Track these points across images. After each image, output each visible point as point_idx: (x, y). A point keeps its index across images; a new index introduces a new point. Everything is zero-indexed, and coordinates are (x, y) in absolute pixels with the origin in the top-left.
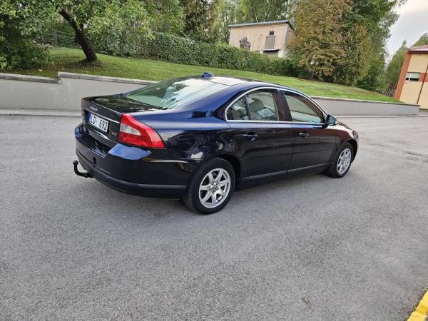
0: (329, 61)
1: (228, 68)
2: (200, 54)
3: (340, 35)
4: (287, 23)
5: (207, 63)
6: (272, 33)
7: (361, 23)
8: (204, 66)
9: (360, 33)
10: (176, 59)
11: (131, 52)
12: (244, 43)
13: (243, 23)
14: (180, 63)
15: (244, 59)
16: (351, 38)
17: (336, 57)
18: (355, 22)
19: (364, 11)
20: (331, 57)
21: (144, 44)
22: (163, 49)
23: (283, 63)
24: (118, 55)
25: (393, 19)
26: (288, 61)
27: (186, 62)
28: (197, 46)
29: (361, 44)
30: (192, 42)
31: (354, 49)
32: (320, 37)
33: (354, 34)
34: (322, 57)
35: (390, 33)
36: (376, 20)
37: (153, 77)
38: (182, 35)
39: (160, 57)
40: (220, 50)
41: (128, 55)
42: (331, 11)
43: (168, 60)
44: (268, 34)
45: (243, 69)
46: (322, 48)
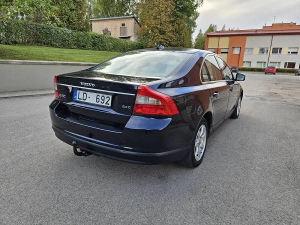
0: (166, 43)
1: (100, 50)
2: (78, 40)
3: (170, 25)
4: (133, 17)
5: (84, 46)
6: (123, 25)
7: (182, 18)
8: (82, 49)
9: (182, 25)
10: (58, 44)
11: (17, 40)
12: (106, 31)
13: (100, 17)
14: (62, 48)
15: (111, 43)
16: (177, 27)
17: (170, 40)
18: (178, 17)
19: (181, 10)
20: (167, 40)
21: (29, 34)
22: (47, 37)
23: (136, 45)
24: (6, 43)
25: (197, 15)
26: (139, 44)
27: (67, 47)
28: (74, 34)
29: (184, 31)
30: (70, 31)
31: (180, 34)
32: (159, 26)
33: (179, 25)
34: (162, 40)
35: (196, 24)
36: (189, 16)
37: (50, 59)
39: (44, 44)
40: (92, 37)
41: (15, 43)
42: (163, 9)
43: (52, 45)
44: (121, 26)
45: (111, 50)
46: (161, 34)
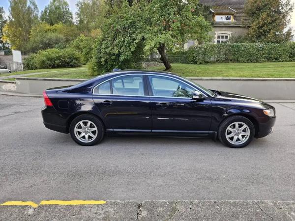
5: (276, 59)
10: (244, 59)
24: (201, 63)
27: (255, 61)
28: (266, 47)
30: (262, 45)
38: (254, 42)
39: (231, 61)
43: (238, 61)
